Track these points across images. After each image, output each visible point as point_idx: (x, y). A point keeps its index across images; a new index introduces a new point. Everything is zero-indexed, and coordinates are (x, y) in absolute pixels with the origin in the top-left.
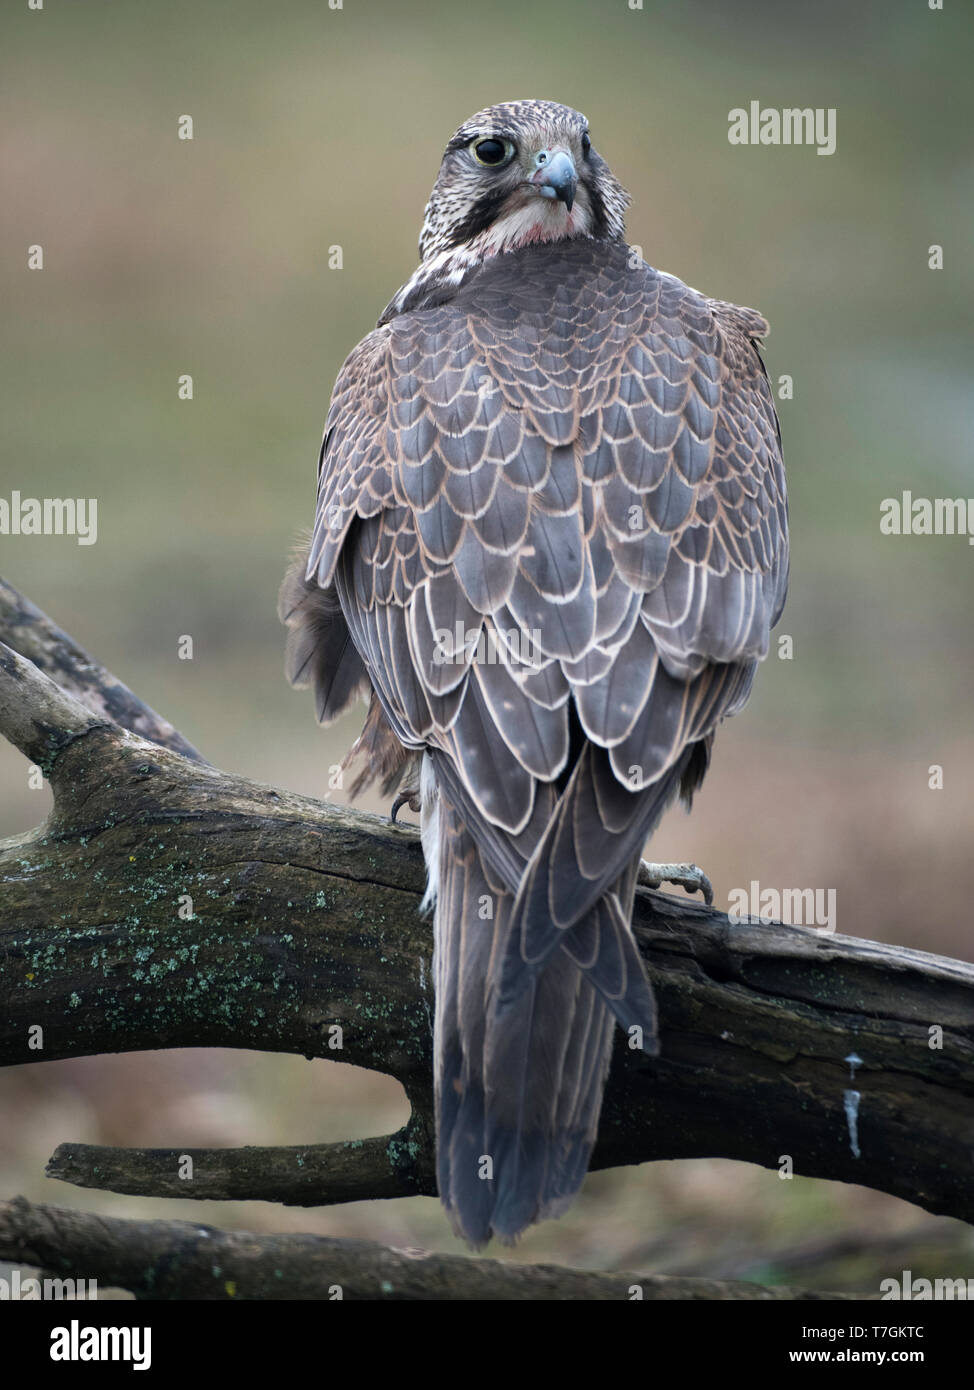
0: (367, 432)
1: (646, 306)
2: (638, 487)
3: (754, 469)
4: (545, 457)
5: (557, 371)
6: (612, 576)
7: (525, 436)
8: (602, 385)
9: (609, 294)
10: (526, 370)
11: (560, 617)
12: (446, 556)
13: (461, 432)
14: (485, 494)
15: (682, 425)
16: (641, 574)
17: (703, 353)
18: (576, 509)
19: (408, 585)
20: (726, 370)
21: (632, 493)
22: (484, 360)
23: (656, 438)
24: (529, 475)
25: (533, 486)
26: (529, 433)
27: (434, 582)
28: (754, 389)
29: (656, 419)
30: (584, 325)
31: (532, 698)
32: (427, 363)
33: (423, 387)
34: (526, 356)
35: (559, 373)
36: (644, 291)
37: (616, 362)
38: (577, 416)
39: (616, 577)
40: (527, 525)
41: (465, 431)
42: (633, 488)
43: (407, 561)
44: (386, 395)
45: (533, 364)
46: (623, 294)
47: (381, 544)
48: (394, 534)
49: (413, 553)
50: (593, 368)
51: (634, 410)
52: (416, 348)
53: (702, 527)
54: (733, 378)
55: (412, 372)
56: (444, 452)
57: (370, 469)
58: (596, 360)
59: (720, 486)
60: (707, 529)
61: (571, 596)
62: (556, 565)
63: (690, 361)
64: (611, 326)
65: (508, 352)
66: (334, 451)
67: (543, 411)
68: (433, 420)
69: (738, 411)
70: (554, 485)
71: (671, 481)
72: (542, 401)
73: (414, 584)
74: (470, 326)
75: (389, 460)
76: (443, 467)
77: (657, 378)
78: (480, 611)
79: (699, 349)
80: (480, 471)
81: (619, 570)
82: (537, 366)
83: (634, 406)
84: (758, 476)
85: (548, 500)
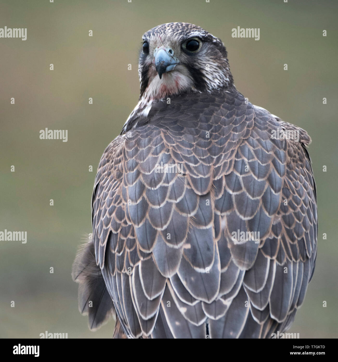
0: (113, 188)
1: (248, 122)
2: (244, 217)
3: (302, 208)
4: (196, 199)
5: (203, 157)
6: (230, 261)
7: (187, 188)
8: (225, 163)
9: (228, 117)
10: (189, 156)
11: (202, 279)
12: (149, 249)
13: (156, 187)
14: (167, 217)
15: (267, 185)
16: (244, 260)
17: (278, 149)
18: (211, 225)
19: (131, 264)
20: (289, 158)
21: (241, 220)
22: (168, 151)
23: (254, 192)
24: (188, 208)
25: (190, 213)
26: (189, 187)
27: (143, 263)
28: (302, 168)
29: (254, 182)
30: (217, 133)
31: (189, 320)
32: (141, 153)
33: (139, 165)
34: (189, 149)
35: (204, 158)
36: (246, 115)
37: (233, 151)
38: (212, 179)
39: (232, 262)
40: (187, 233)
41: (158, 187)
42: (242, 217)
43: (131, 252)
44: (122, 169)
45: (192, 153)
46: (235, 117)
47: (119, 244)
48: (125, 239)
49: (133, 248)
50: (221, 155)
51: (243, 178)
52: (136, 145)
53: (274, 238)
54: (292, 162)
55: (134, 158)
56: (148, 197)
57: (115, 207)
58: (223, 151)
59: (284, 217)
60: (277, 240)
61: (208, 270)
62: (201, 253)
63: (271, 153)
64: (231, 133)
65: (180, 147)
66: (99, 196)
67: (195, 177)
68: (143, 181)
69: (294, 179)
70: (200, 213)
71: (260, 214)
72: (195, 172)
73: (134, 264)
74: (162, 134)
75: (123, 202)
76: (147, 205)
77: (255, 162)
78: (164, 276)
79: (276, 147)
80: (165, 206)
81: (233, 259)
82: (194, 154)
83: (243, 176)
84: (303, 212)
85: (198, 221)
